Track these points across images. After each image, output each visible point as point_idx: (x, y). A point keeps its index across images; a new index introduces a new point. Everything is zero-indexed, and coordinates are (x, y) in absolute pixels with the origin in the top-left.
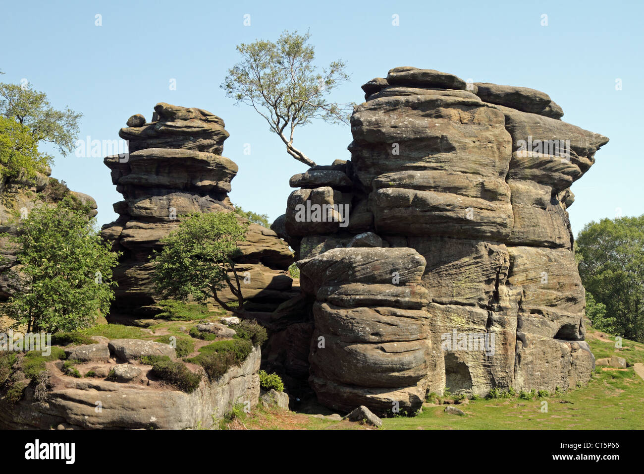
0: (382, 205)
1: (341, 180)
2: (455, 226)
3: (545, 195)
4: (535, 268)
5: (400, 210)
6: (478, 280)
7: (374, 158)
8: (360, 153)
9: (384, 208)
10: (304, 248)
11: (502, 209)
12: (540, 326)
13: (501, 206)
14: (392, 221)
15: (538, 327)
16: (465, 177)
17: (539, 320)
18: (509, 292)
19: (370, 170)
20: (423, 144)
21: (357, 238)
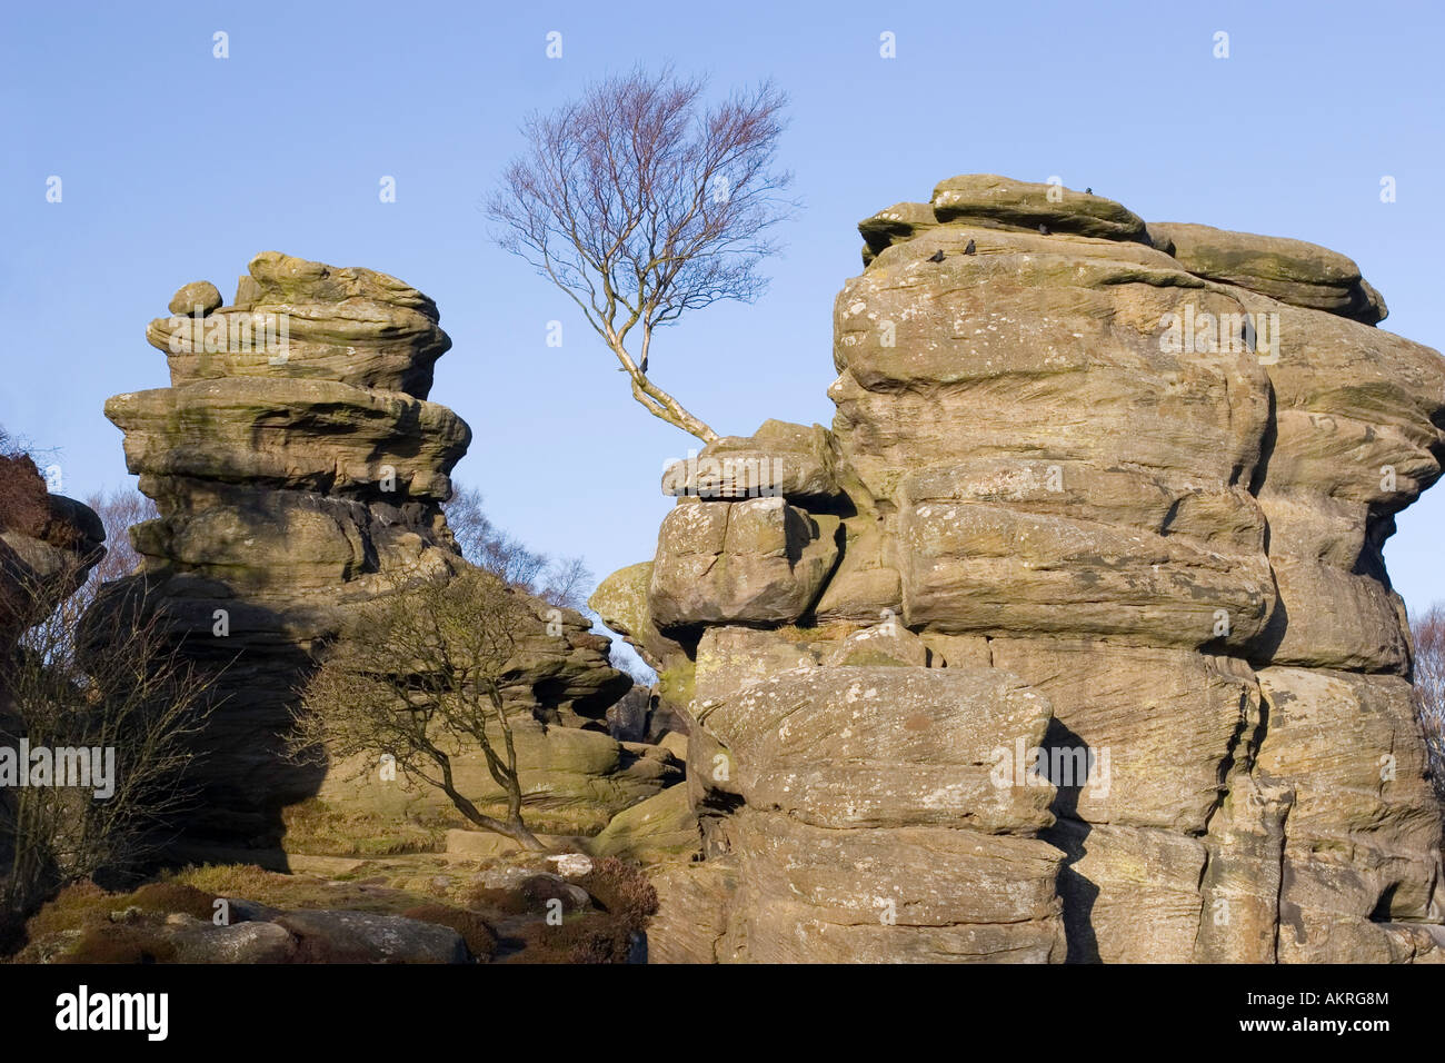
0: (929, 551)
1: (810, 480)
2: (1124, 612)
3: (1351, 530)
4: (1326, 729)
5: (978, 565)
6: (1180, 759)
7: (902, 420)
8: (863, 408)
9: (934, 559)
10: (706, 662)
11: (1245, 569)
12: (1338, 885)
13: (1240, 558)
14: (955, 594)
15: (1333, 888)
16: (1152, 480)
17: (1336, 870)
18: (1260, 793)
19: (888, 451)
20: (1039, 385)
21: (858, 638)
